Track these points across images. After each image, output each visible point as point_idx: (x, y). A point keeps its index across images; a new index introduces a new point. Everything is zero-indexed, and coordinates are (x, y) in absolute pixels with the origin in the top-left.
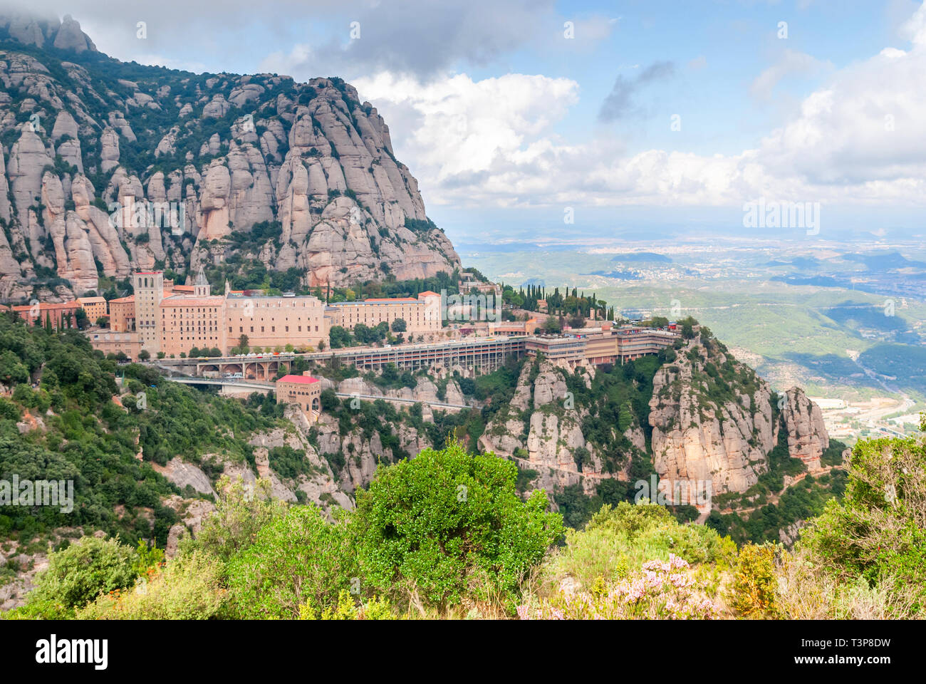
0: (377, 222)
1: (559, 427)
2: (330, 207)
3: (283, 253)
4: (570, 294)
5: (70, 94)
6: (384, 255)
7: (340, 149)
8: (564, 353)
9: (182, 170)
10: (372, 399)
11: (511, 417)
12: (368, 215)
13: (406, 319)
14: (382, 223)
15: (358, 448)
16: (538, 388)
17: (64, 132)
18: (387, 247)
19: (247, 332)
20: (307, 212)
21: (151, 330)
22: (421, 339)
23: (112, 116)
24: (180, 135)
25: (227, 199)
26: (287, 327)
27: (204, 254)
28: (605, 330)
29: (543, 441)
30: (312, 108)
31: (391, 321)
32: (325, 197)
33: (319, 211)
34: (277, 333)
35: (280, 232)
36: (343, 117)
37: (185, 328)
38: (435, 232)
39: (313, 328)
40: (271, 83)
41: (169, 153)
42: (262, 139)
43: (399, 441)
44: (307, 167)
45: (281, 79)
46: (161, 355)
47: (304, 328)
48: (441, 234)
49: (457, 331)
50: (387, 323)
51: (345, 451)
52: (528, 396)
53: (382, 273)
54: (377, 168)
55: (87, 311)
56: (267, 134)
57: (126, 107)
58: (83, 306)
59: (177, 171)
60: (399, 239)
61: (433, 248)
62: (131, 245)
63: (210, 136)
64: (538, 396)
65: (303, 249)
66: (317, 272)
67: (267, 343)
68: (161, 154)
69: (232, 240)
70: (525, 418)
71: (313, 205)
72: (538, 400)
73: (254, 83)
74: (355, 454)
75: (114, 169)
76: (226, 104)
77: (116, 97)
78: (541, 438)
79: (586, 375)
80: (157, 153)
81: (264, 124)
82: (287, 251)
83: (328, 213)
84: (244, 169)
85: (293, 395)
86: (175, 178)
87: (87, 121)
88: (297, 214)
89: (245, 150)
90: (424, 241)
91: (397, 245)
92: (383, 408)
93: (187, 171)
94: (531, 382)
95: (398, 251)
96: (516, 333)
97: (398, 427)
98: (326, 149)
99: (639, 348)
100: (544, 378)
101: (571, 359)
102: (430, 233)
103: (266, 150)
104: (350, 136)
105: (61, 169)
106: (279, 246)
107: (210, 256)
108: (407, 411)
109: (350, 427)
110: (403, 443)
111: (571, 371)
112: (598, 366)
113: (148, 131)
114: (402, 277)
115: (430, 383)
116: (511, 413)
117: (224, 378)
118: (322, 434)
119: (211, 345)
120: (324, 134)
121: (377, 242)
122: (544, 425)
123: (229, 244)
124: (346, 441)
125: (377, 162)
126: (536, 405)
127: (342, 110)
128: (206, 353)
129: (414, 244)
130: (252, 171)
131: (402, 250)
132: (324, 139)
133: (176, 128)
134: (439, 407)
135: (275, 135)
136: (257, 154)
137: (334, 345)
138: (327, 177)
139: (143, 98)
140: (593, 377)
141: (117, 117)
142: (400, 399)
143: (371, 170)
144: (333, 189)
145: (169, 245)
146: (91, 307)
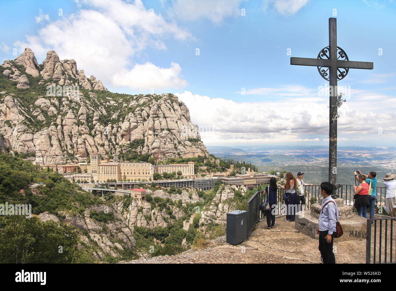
0: (177, 139)
1: (228, 209)
2: (160, 134)
3: (144, 149)
4: (243, 162)
5: (87, 102)
6: (179, 150)
7: (166, 115)
8: (234, 183)
9: (118, 123)
10: (165, 198)
11: (212, 205)
12: (174, 137)
13: (182, 171)
14: (179, 139)
15: (156, 214)
16: (223, 195)
17: (82, 112)
18: (180, 147)
19: (126, 174)
20: (153, 135)
21: (95, 173)
22: (186, 178)
23: (100, 107)
24: (120, 113)
25: (129, 132)
26: (139, 173)
27: (120, 150)
28: (251, 175)
29: (222, 213)
30: (158, 102)
31: (177, 171)
32: (160, 131)
33: (157, 135)
34: (136, 175)
35: (144, 142)
36: (168, 105)
37: (106, 173)
38: (199, 142)
39: (148, 173)
40: (153, 96)
41: (115, 119)
42: (142, 113)
43: (172, 212)
44: (154, 121)
45: (156, 95)
46: (98, 181)
47: (145, 173)
48: (201, 143)
49: (200, 175)
50: (175, 172)
51: (152, 215)
52: (219, 197)
53: (177, 156)
54: (179, 122)
55: (81, 167)
56: (144, 111)
57: (106, 105)
58: (79, 166)
59: (116, 124)
60: (185, 145)
61: (198, 148)
62: (99, 147)
63: (129, 113)
64: (222, 197)
65: (150, 148)
66: (154, 155)
67: (132, 178)
68: (113, 119)
69: (129, 145)
70: (217, 205)
71: (155, 133)
72: (223, 199)
73: (147, 97)
74: (155, 216)
75: (96, 123)
76: (136, 103)
77: (103, 102)
78: (222, 212)
79: (242, 191)
80: (112, 119)
81: (144, 108)
82: (145, 148)
83: (160, 136)
84: (135, 122)
85: (136, 195)
86: (115, 126)
87: (91, 109)
88: (149, 136)
89: (136, 116)
90: (195, 145)
91: (184, 147)
92: (168, 200)
93: (119, 124)
94: (221, 193)
95: (184, 149)
96: (220, 176)
97: (173, 207)
98: (162, 115)
99: (264, 181)
100: (225, 191)
101: (237, 185)
102: (198, 143)
103: (143, 116)
104: (170, 111)
105: (79, 124)
106: (143, 147)
107: (122, 150)
108: (177, 202)
109: (155, 206)
110: (174, 213)
111: (237, 189)
112: (248, 188)
113: (111, 112)
114: (184, 157)
115: (187, 193)
116: (212, 203)
117: (116, 189)
118: (144, 208)
119: (113, 179)
120: (162, 111)
121: (177, 146)
122: (223, 208)
123: (128, 146)
124: (153, 211)
125: (180, 119)
126: (221, 201)
127: (169, 103)
128: (112, 181)
129: (191, 146)
130: (137, 123)
131: (186, 148)
132: (161, 112)
133: (119, 111)
134: (189, 201)
135: (146, 111)
136: (140, 118)
137: (155, 179)
138: (161, 124)
139: (112, 102)
140: (246, 191)
141: (102, 108)
142: (175, 198)
143: (177, 122)
144: (162, 128)
145: (111, 147)
146: (82, 166)
